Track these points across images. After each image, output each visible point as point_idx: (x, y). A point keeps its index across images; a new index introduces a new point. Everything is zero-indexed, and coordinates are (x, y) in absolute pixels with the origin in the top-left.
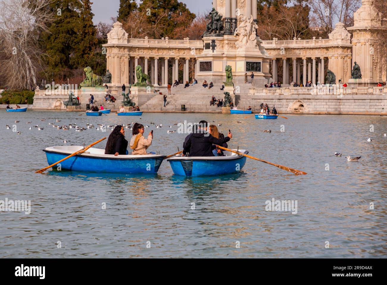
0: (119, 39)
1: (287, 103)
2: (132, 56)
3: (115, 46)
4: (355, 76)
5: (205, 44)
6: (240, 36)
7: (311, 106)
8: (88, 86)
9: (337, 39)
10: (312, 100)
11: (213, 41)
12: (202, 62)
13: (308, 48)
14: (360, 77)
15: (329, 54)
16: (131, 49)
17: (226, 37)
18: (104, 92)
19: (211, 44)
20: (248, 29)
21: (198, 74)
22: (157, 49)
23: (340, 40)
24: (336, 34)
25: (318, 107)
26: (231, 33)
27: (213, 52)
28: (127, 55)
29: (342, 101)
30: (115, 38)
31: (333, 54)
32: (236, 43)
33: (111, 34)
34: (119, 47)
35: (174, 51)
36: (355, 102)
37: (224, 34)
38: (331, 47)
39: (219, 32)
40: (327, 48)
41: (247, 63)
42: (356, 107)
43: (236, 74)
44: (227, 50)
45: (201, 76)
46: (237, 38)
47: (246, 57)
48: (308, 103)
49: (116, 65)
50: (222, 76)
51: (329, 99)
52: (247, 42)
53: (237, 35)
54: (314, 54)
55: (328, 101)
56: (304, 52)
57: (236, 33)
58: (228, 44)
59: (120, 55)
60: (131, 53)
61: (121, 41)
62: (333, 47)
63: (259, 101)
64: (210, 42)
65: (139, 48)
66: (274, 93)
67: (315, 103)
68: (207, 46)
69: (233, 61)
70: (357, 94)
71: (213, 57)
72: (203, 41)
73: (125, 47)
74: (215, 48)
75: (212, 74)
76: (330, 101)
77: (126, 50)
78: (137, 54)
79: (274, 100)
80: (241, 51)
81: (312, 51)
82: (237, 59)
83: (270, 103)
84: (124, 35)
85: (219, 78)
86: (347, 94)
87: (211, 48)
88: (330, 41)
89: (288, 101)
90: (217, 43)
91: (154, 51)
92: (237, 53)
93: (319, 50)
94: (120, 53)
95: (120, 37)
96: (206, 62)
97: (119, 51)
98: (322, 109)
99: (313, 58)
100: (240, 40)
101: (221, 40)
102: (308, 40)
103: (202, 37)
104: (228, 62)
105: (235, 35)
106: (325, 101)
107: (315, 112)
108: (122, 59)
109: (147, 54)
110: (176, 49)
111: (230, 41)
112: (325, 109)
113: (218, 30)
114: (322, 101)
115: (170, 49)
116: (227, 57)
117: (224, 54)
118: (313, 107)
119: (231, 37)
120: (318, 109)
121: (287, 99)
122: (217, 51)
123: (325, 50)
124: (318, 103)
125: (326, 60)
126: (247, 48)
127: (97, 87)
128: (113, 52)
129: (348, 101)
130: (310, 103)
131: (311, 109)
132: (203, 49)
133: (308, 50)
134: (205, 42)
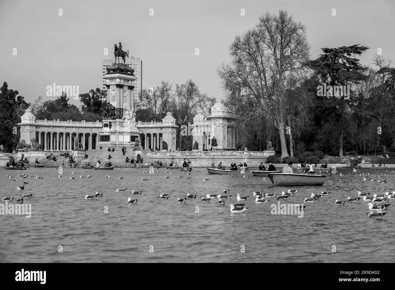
0: (30, 120)
1: (179, 161)
2: (37, 131)
3: (28, 124)
4: (214, 145)
5: (103, 125)
6: (126, 119)
7: (197, 163)
8: (34, 151)
9: (168, 122)
10: (197, 159)
11: (110, 123)
12: (102, 136)
13: (148, 128)
14: (216, 145)
15: (163, 131)
16: (37, 126)
17: (117, 120)
18: (44, 155)
19: (109, 124)
20: (131, 115)
21: (99, 143)
22: (52, 127)
23: (170, 123)
24: (168, 119)
25: (202, 163)
26: (120, 118)
27: (110, 129)
28: (35, 131)
29: (215, 160)
30: (27, 119)
31: (165, 131)
32: (124, 124)
33: (25, 117)
34: (30, 125)
35: (62, 128)
36: (224, 160)
37: (116, 118)
38: (164, 127)
39: (113, 117)
40: (161, 128)
41: (131, 136)
42: (226, 163)
43: (124, 143)
44: (118, 128)
45: (102, 144)
46: (124, 121)
47: (131, 133)
48: (195, 161)
49: (28, 137)
50: (116, 144)
51: (208, 158)
52: (130, 123)
53: (124, 119)
54: (152, 131)
55: (208, 159)
56: (146, 130)
57: (123, 117)
58: (119, 124)
59: (31, 131)
60: (37, 129)
61: (31, 121)
62: (166, 127)
63: (154, 159)
64: (108, 123)
65: (42, 126)
66: (165, 155)
67: (200, 161)
68: (106, 125)
69: (122, 135)
70: (225, 155)
71: (111, 132)
72: (102, 122)
73: (33, 125)
74: (112, 127)
75: (110, 143)
76: (209, 159)
77: (34, 127)
78: (40, 130)
79: (166, 159)
80: (127, 129)
81: (150, 129)
82: (124, 134)
83: (163, 161)
84: (33, 117)
85: (114, 145)
86: (218, 155)
87: (109, 127)
88: (163, 123)
89: (179, 159)
90: (112, 124)
91: (50, 128)
92: (124, 130)
93: (156, 129)
94: (31, 129)
95: (30, 119)
96: (105, 136)
97: (30, 128)
98: (205, 165)
99: (152, 133)
100: (126, 122)
101: (114, 122)
102: (148, 123)
103: (102, 120)
104: (119, 136)
105: (123, 119)
106: (206, 159)
107: (200, 166)
108: (32, 133)
109: (46, 130)
110: (64, 127)
111: (120, 122)
112: (206, 165)
113: (112, 116)
114: (204, 159)
115: (60, 127)
116: (119, 133)
117: (116, 131)
118: (198, 163)
119: (120, 120)
120: (201, 164)
121: (180, 159)
122: (113, 129)
123: (160, 129)
124: (202, 161)
125: (161, 135)
126: (131, 127)
127: (39, 151)
128: (26, 129)
129: (219, 159)
130: (196, 161)
131: (197, 165)
132: (103, 128)
133: (148, 129)
134: (104, 123)
